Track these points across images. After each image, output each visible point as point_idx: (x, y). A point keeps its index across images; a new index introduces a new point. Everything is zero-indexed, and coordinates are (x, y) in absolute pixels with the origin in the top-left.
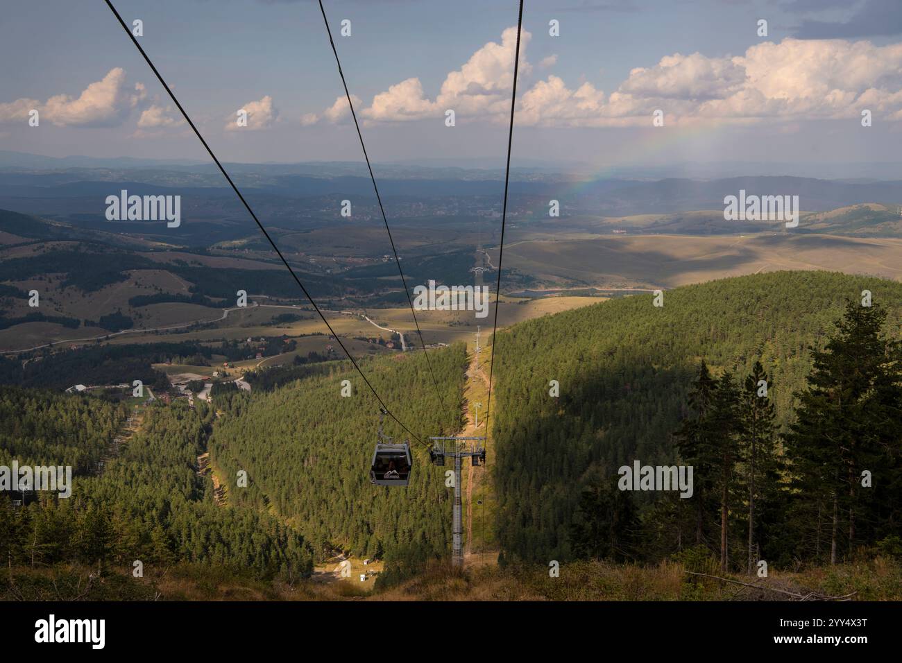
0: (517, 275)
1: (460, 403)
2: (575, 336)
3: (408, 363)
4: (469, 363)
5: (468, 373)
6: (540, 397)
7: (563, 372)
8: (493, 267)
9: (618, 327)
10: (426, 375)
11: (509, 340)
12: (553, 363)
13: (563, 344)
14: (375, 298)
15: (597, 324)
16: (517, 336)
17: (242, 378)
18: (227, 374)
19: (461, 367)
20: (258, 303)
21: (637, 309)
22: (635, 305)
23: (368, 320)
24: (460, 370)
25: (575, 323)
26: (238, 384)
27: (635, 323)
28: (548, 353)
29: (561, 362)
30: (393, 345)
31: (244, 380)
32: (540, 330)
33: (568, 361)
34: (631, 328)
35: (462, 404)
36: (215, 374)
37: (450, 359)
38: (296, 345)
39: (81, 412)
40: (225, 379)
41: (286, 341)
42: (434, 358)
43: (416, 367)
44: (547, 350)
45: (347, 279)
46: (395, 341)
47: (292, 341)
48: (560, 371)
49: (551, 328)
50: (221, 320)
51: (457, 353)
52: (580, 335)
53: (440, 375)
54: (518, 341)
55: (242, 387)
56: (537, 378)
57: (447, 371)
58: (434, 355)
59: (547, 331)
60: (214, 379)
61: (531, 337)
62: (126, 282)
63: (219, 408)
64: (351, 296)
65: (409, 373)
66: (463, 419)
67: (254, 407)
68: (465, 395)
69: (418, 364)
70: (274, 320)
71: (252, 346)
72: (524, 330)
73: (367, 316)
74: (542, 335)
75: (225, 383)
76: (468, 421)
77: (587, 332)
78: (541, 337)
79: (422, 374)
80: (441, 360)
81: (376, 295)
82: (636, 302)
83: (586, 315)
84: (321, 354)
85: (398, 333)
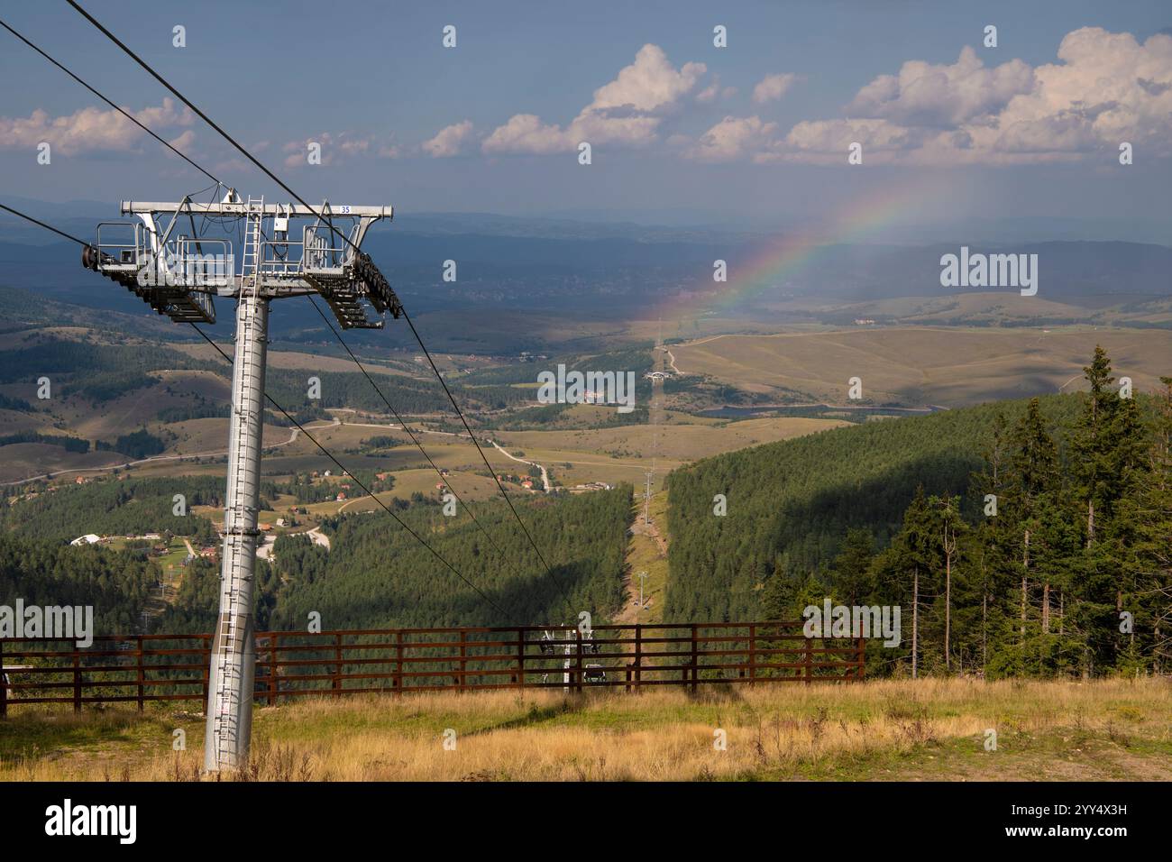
0: (712, 383)
1: (621, 571)
2: (784, 480)
3: (550, 512)
4: (636, 514)
5: (634, 529)
6: (730, 566)
7: (763, 531)
8: (678, 372)
9: (844, 468)
10: (576, 529)
11: (692, 483)
12: (751, 518)
13: (766, 490)
14: (508, 415)
15: (816, 463)
16: (704, 477)
17: (318, 528)
18: (297, 522)
19: (624, 520)
20: (341, 420)
21: (872, 443)
22: (869, 437)
23: (497, 447)
24: (623, 524)
25: (786, 460)
26: (311, 537)
27: (867, 463)
28: (746, 503)
29: (762, 516)
30: (531, 484)
31: (320, 531)
32: (736, 469)
33: (771, 516)
34: (861, 470)
35: (622, 573)
36: (280, 522)
37: (609, 508)
38: (394, 483)
39: (97, 574)
40: (294, 529)
41: (379, 476)
42: (587, 506)
43: (560, 519)
44: (744, 499)
45: (467, 386)
46: (535, 478)
47: (389, 475)
48: (759, 530)
49: (751, 467)
50: (288, 445)
51: (618, 500)
52: (791, 478)
53: (594, 530)
54: (704, 485)
55: (318, 542)
56: (727, 538)
57: (603, 526)
58: (587, 502)
59: (745, 471)
60: (279, 530)
61: (722, 479)
62: (155, 388)
63: (285, 571)
64: (473, 412)
65: (551, 527)
66: (623, 594)
67: (334, 570)
68: (629, 559)
69: (564, 515)
70: (363, 445)
71: (331, 483)
72: (714, 469)
73: (494, 440)
74: (739, 477)
75: (293, 535)
76: (631, 597)
77: (800, 474)
78: (737, 479)
79: (569, 529)
80: (596, 510)
81: (509, 411)
82: (871, 434)
83: (801, 449)
84: (430, 496)
85: (538, 466)
